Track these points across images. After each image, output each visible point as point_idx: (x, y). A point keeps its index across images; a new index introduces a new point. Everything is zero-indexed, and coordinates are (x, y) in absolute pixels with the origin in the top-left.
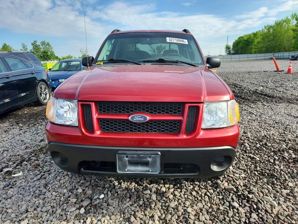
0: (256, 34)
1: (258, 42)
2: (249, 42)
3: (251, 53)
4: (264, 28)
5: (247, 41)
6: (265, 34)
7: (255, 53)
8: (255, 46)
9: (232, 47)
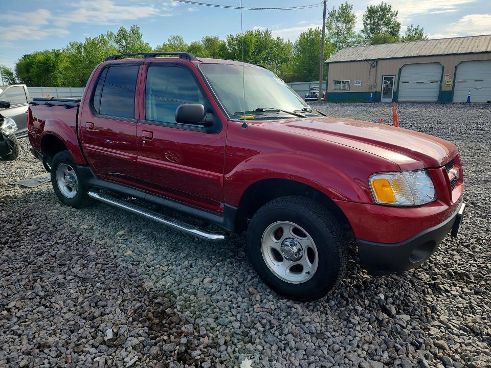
0: (58, 55)
1: (66, 68)
2: (50, 66)
3: (58, 86)
4: (70, 47)
5: (45, 63)
6: (74, 55)
7: (63, 85)
8: (61, 73)
9: (14, 73)
